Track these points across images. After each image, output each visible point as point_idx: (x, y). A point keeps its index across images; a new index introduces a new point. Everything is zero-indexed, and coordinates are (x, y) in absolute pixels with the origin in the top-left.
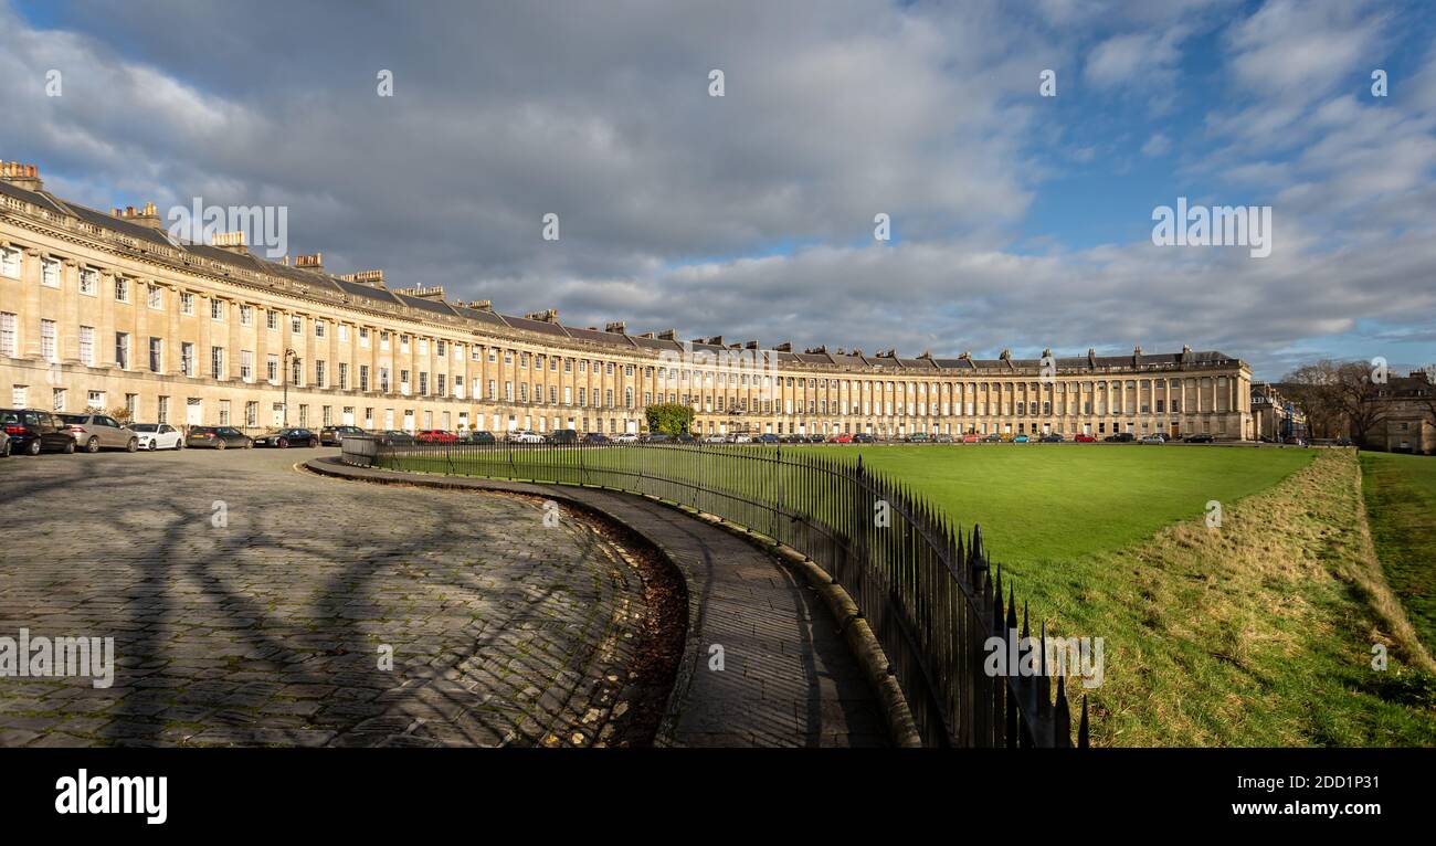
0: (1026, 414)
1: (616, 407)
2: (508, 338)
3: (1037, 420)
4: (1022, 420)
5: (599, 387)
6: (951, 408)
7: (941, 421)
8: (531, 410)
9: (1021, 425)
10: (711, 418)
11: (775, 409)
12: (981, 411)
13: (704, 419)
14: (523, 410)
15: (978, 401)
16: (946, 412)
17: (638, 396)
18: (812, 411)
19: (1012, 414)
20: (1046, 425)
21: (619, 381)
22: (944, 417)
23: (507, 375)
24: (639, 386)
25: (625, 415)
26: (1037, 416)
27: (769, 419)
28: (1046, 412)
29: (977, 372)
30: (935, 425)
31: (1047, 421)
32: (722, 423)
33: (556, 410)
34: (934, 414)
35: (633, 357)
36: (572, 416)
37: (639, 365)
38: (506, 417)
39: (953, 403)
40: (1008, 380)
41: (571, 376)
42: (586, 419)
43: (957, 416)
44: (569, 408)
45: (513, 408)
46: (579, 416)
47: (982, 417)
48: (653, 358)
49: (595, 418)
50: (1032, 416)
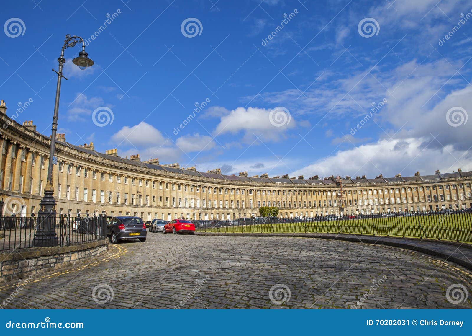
0: (432, 201)
1: (246, 208)
2: (203, 182)
3: (438, 203)
4: (431, 204)
5: (239, 200)
6: (395, 200)
7: (391, 206)
8: (213, 211)
9: (430, 206)
10: (286, 211)
11: (314, 206)
12: (410, 201)
13: (283, 211)
14: (210, 211)
15: (408, 196)
16: (393, 202)
17: (255, 203)
18: (330, 205)
19: (425, 201)
20: (443, 205)
21: (247, 197)
22: (392, 205)
23: (203, 197)
24: (255, 198)
25: (250, 211)
26: (438, 202)
27: (311, 210)
28: (442, 199)
29: (406, 183)
30: (388, 208)
31: (443, 203)
32: (291, 213)
33: (222, 210)
34: (387, 203)
35: (252, 186)
36: (229, 213)
37: (254, 190)
38: (204, 214)
39: (396, 198)
40: (421, 185)
41: (228, 196)
42: (234, 214)
43: (398, 204)
44: (227, 209)
45: (206, 210)
46: (232, 212)
47: (411, 203)
48: (260, 186)
49: (238, 213)
50: (435, 202)
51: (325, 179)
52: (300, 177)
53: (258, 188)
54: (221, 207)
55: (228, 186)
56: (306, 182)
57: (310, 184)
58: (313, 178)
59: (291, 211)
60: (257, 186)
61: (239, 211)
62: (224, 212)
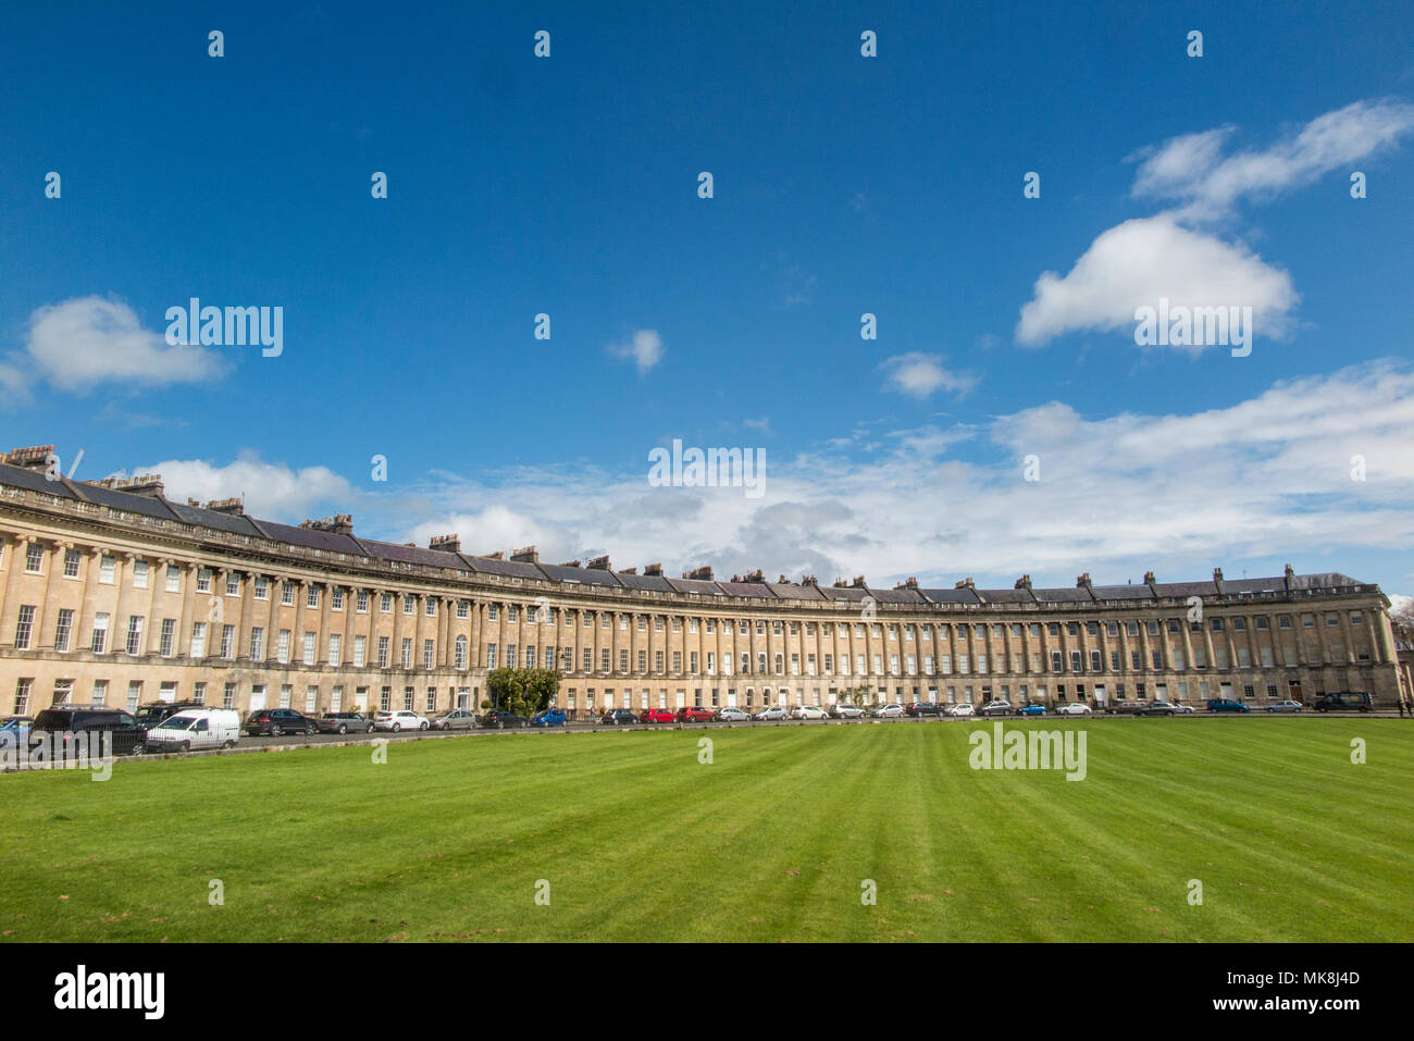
0: (1066, 670)
1: (439, 667)
2: (262, 557)
3: (1084, 680)
4: (1063, 680)
5: (412, 635)
6: (953, 662)
7: (941, 683)
8: (293, 677)
9: (1061, 688)
10: (592, 683)
11: (689, 669)
12: (999, 668)
13: (581, 684)
14: (277, 675)
15: (993, 651)
16: (946, 669)
17: (476, 649)
19: (1045, 670)
20: (1098, 686)
21: (445, 626)
22: (945, 677)
23: (256, 617)
24: (477, 633)
25: (453, 681)
26: (1083, 674)
27: (680, 684)
28: (1096, 666)
29: (988, 608)
30: (931, 689)
31: (1099, 681)
32: (609, 691)
33: (336, 674)
34: (929, 673)
35: (468, 587)
36: (363, 684)
37: (478, 600)
38: (247, 687)
39: (957, 655)
40: (1034, 619)
41: (368, 618)
42: (386, 689)
43: (963, 676)
44: (359, 670)
45: (262, 672)
46: (377, 684)
47: (1000, 676)
48: (501, 590)
49: (402, 688)
50: (1075, 675)
51: (735, 580)
52: (653, 567)
53: (494, 597)
54: (334, 661)
55: (371, 583)
56: (669, 586)
57: (682, 594)
58: (693, 576)
59: (610, 684)
60: (490, 588)
61: (407, 680)
62: (342, 682)
